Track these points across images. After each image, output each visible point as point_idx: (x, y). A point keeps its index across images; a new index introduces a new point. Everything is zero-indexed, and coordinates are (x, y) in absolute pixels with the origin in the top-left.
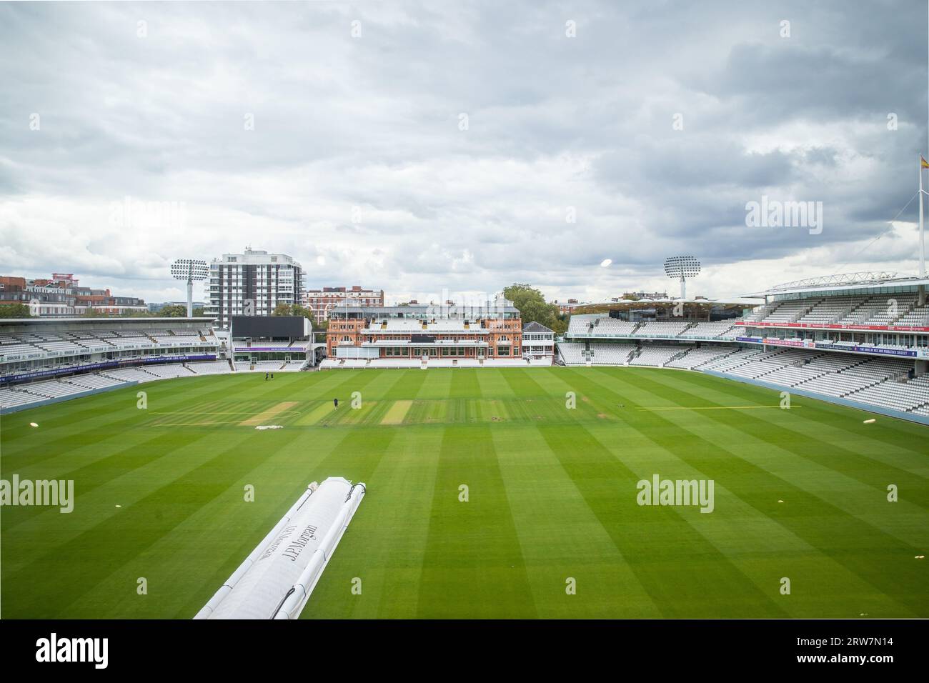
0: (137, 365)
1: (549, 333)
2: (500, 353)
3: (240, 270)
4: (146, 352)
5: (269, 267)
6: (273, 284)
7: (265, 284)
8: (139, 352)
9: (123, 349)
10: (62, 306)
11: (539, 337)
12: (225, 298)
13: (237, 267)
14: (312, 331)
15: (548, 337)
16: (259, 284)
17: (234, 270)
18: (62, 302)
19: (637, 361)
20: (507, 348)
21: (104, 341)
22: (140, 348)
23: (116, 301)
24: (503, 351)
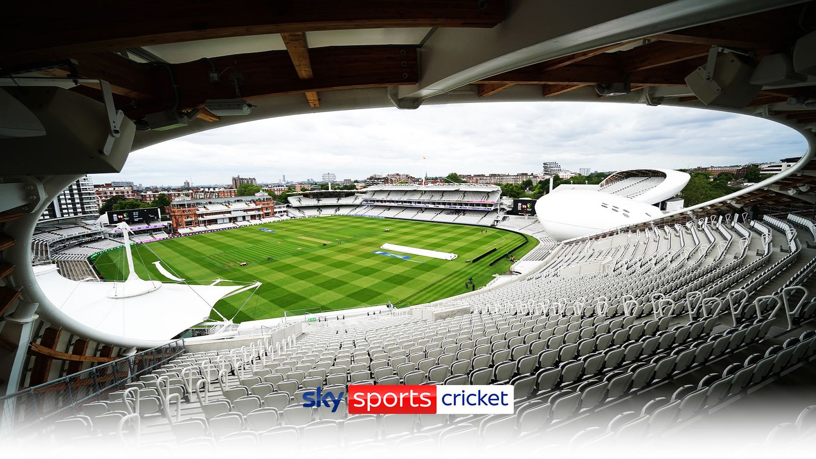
0: (80, 245)
1: (284, 206)
2: (266, 216)
4: (83, 236)
8: (79, 237)
9: (67, 237)
11: (280, 208)
19: (338, 213)
20: (268, 213)
21: (52, 233)
22: (77, 235)
24: (267, 215)
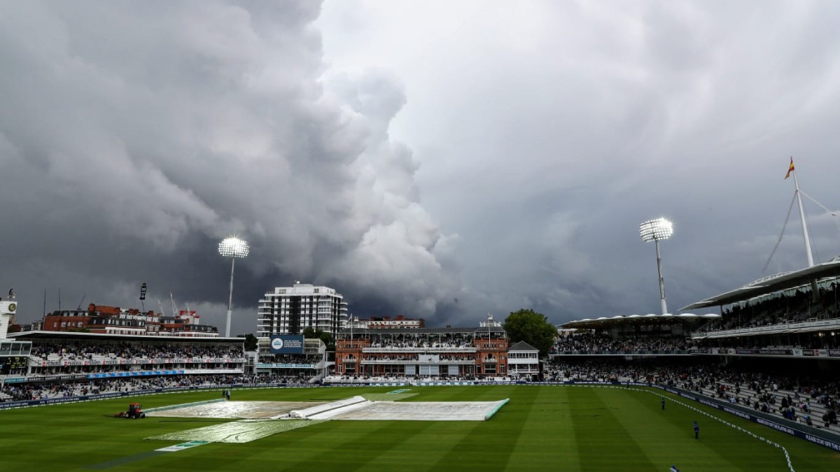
1: (532, 352)
2: (487, 371)
3: (288, 300)
5: (311, 298)
6: (314, 312)
7: (308, 312)
10: (141, 330)
11: (526, 356)
12: (275, 325)
13: (285, 298)
14: (326, 350)
15: (533, 356)
16: (302, 312)
17: (283, 300)
18: (142, 327)
20: (494, 366)
23: (191, 327)
24: (491, 369)
